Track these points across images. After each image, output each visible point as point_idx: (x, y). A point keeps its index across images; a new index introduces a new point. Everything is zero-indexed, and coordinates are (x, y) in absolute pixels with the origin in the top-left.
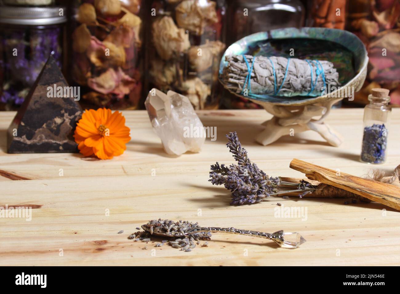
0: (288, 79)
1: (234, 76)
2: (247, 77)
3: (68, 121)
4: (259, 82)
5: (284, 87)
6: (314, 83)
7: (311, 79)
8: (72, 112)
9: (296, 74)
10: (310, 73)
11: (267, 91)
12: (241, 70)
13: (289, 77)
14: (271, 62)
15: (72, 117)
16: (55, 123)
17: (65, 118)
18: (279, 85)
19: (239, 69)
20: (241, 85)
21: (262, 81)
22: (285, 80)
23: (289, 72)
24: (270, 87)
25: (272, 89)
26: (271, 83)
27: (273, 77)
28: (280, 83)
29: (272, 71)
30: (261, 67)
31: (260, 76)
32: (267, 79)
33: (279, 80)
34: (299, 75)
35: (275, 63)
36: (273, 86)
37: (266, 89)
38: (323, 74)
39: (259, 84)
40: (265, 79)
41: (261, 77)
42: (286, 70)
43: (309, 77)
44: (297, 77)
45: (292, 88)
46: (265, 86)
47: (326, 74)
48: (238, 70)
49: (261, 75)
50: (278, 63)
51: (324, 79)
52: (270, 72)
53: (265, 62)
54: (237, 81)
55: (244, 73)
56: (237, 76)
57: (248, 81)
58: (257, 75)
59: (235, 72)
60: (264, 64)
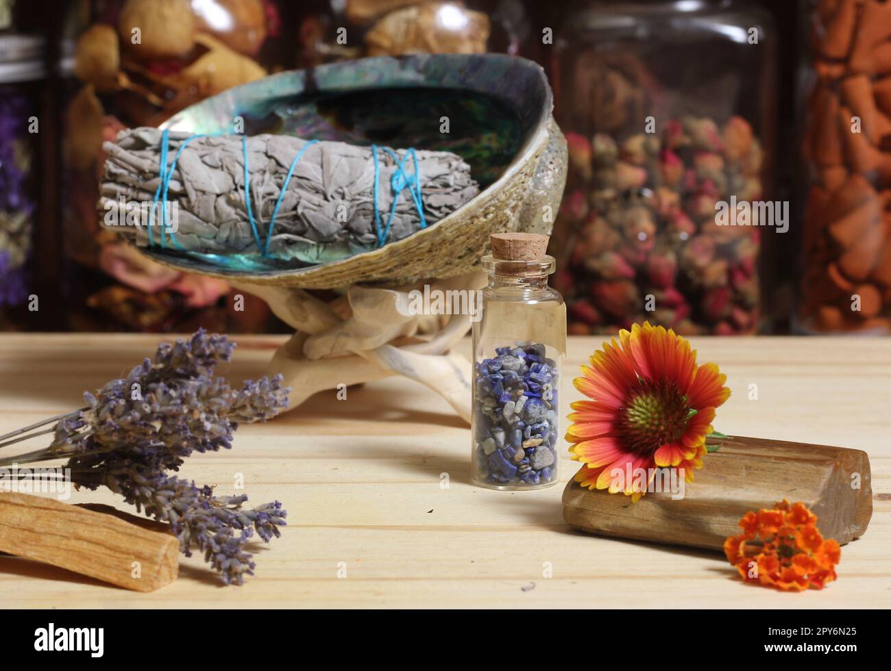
0: (294, 202)
1: (120, 189)
2: (159, 191)
4: (196, 210)
5: (283, 230)
6: (385, 217)
7: (374, 205)
9: (321, 187)
10: (371, 184)
11: (232, 241)
12: (141, 172)
13: (296, 195)
14: (243, 150)
18: (263, 221)
19: (131, 169)
22: (279, 204)
23: (296, 179)
24: (235, 226)
25: (244, 235)
26: (237, 213)
27: (242, 196)
28: (266, 214)
29: (239, 176)
30: (204, 162)
31: (196, 190)
32: (222, 201)
33: (260, 203)
34: (330, 192)
35: (258, 152)
36: (243, 224)
37: (224, 234)
38: (415, 189)
39: (197, 216)
40: (216, 201)
41: (199, 194)
42: (287, 174)
43: (365, 199)
44: (326, 199)
45: (310, 233)
46: (218, 226)
47: (427, 191)
48: (130, 172)
49: (201, 186)
50: (266, 154)
51: (419, 207)
52: (234, 178)
53: (224, 149)
55: (146, 179)
56: (129, 192)
58: (188, 185)
59: (120, 180)
60: (217, 153)
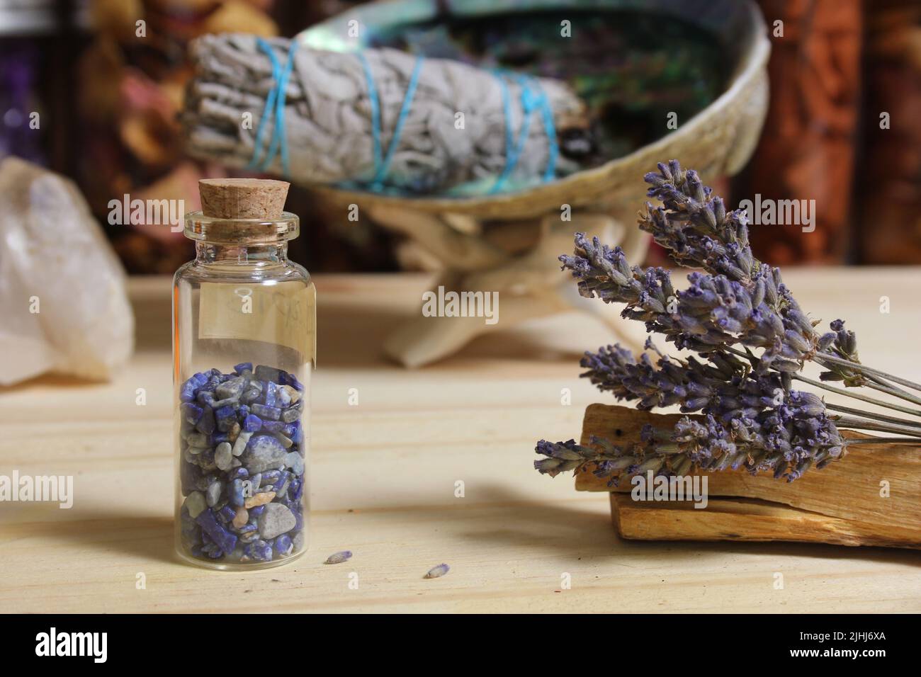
0: (421, 115)
1: (222, 91)
2: (272, 96)
4: (316, 119)
5: (409, 148)
6: (516, 139)
7: (506, 124)
9: (450, 100)
10: (500, 103)
12: (250, 72)
18: (389, 136)
20: (248, 129)
21: (328, 116)
22: (411, 118)
23: (423, 91)
24: (357, 141)
25: (366, 154)
26: (362, 125)
27: (369, 105)
28: (393, 127)
29: (362, 82)
31: (319, 96)
32: (348, 113)
33: (389, 115)
34: (462, 104)
36: (367, 141)
37: (344, 149)
39: (317, 125)
40: (340, 109)
41: (322, 100)
43: (497, 118)
44: (456, 112)
45: (438, 152)
46: (338, 139)
48: (237, 72)
49: (324, 91)
52: (356, 83)
54: (232, 113)
55: (257, 81)
57: (274, 110)
58: (310, 91)
59: (223, 80)
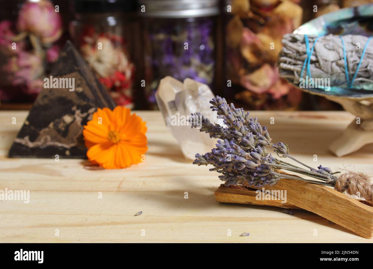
0: (365, 64)
1: (288, 60)
2: (306, 61)
3: (79, 120)
4: (322, 68)
5: (360, 76)
8: (84, 109)
11: (337, 81)
12: (298, 52)
13: (367, 62)
14: (342, 42)
15: (85, 115)
16: (64, 122)
17: (76, 116)
18: (352, 73)
19: (294, 51)
20: (297, 72)
21: (327, 67)
22: (360, 66)
23: (366, 55)
24: (338, 75)
25: (343, 79)
26: (341, 70)
27: (343, 62)
28: (353, 70)
29: (341, 54)
30: (326, 48)
31: (323, 60)
32: (334, 65)
33: (351, 65)
35: (348, 43)
36: (343, 74)
37: (334, 78)
39: (323, 70)
40: (331, 65)
41: (324, 61)
42: (363, 52)
45: (372, 77)
46: (332, 75)
48: (293, 52)
49: (325, 58)
50: (352, 43)
53: (334, 42)
54: (292, 67)
55: (300, 55)
56: (293, 61)
57: (307, 66)
58: (320, 58)
59: (288, 55)
60: (331, 44)
